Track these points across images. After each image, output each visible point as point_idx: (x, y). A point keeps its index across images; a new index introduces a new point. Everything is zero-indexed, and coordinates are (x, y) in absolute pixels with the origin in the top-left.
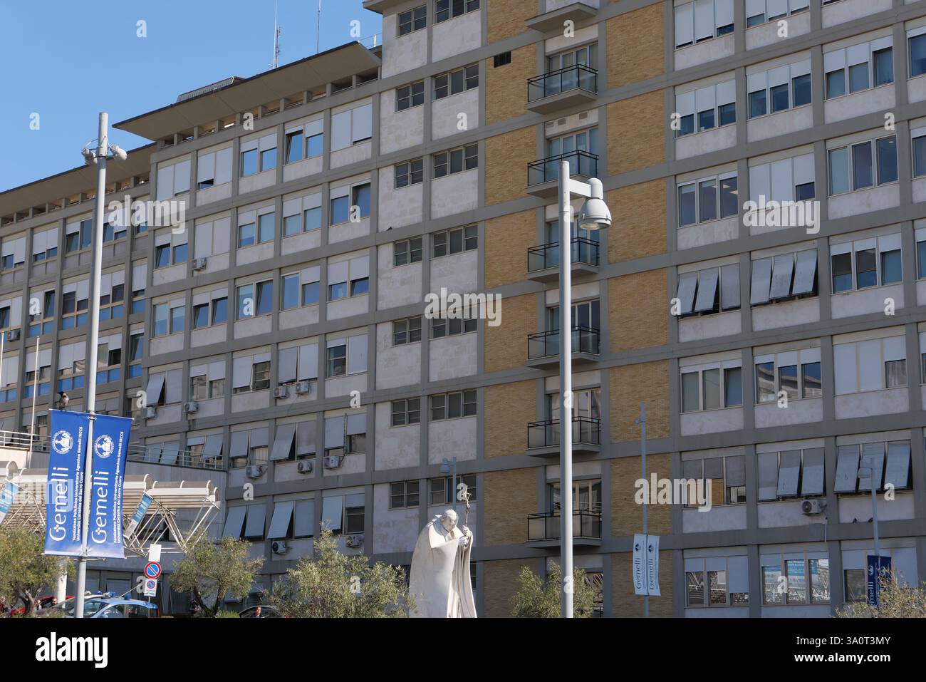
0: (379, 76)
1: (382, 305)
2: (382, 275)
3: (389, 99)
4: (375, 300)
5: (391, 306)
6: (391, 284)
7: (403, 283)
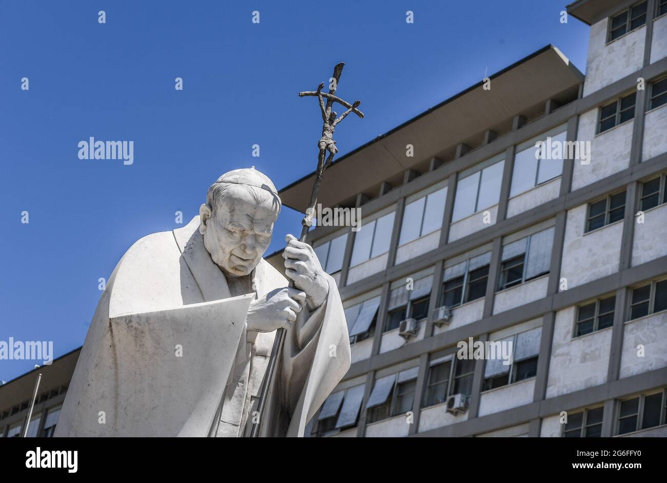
0: (579, 96)
1: (552, 392)
2: (557, 351)
3: (589, 121)
4: (544, 385)
5: (565, 391)
6: (568, 362)
7: (584, 359)
